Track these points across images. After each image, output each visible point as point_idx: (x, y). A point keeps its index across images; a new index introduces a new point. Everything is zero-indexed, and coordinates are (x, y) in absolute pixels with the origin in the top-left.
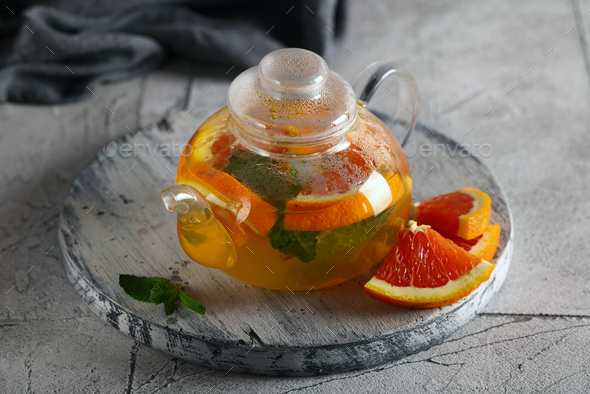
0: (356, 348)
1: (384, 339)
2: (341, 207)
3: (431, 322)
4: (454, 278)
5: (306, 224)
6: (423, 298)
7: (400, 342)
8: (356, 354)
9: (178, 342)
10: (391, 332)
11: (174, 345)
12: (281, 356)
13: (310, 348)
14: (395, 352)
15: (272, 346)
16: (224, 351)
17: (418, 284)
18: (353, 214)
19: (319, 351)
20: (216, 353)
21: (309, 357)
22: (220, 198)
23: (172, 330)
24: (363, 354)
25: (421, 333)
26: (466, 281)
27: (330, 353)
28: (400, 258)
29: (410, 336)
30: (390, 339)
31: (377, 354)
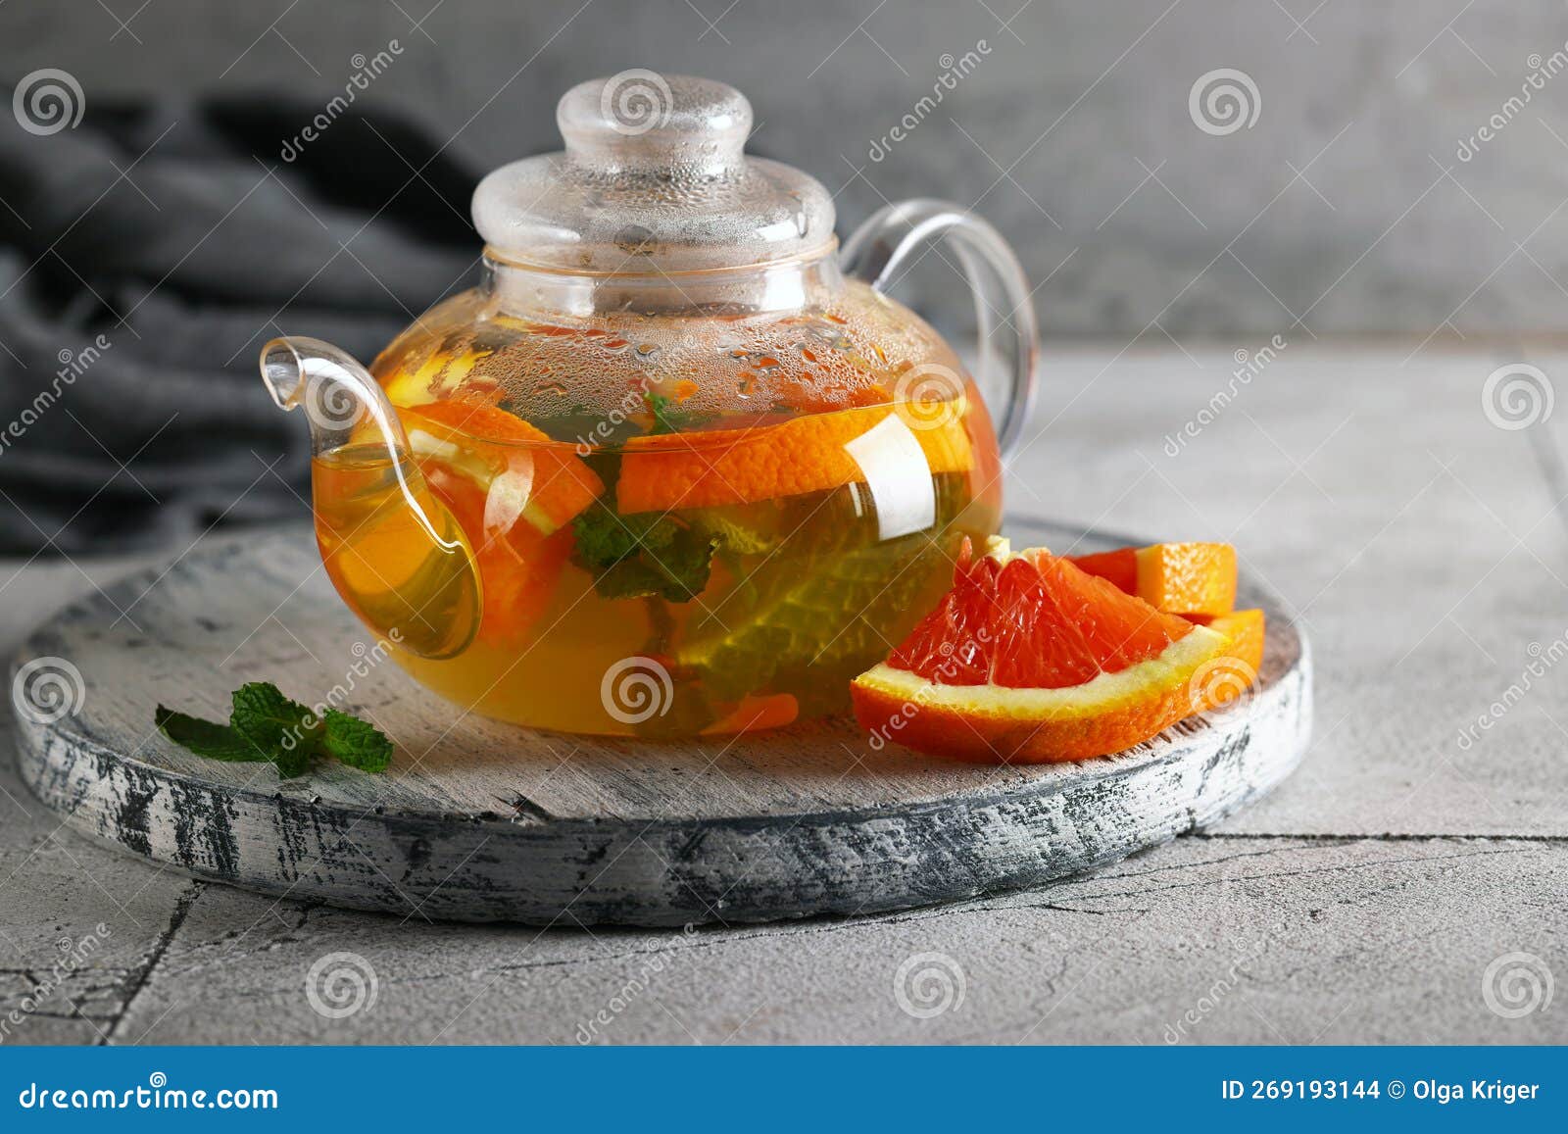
0: (823, 833)
1: (907, 817)
2: (782, 441)
3: (1049, 791)
4: (1115, 667)
5: (680, 489)
6: (1022, 710)
7: (957, 835)
8: (825, 855)
9: (311, 843)
10: (929, 799)
11: (297, 853)
12: (601, 853)
13: (688, 824)
14: (943, 866)
15: (575, 821)
16: (438, 846)
17: (1005, 680)
18: (814, 463)
19: (715, 836)
20: (416, 856)
21: (685, 854)
22: (440, 435)
23: (293, 803)
24: (846, 861)
25: (1018, 818)
26: (1147, 673)
27: (745, 842)
28: (958, 622)
29: (986, 821)
30: (926, 819)
31: (888, 865)
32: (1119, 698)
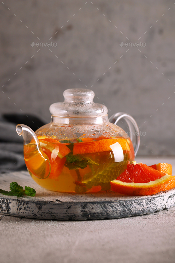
0: (106, 204)
1: (120, 202)
2: (99, 143)
3: (143, 199)
4: (153, 180)
5: (83, 150)
6: (138, 186)
7: (128, 206)
8: (106, 208)
9: (22, 207)
10: (123, 200)
11: (20, 209)
12: (70, 207)
13: (84, 203)
14: (125, 211)
15: (66, 202)
16: (43, 207)
17: (135, 182)
18: (105, 147)
19: (88, 205)
20: (40, 208)
21: (84, 208)
22: (44, 143)
23: (20, 200)
24: (110, 209)
25: (137, 204)
26: (158, 181)
27: (93, 206)
28: (128, 173)
29: (132, 204)
30: (123, 203)
31: (116, 210)
32: (154, 184)
